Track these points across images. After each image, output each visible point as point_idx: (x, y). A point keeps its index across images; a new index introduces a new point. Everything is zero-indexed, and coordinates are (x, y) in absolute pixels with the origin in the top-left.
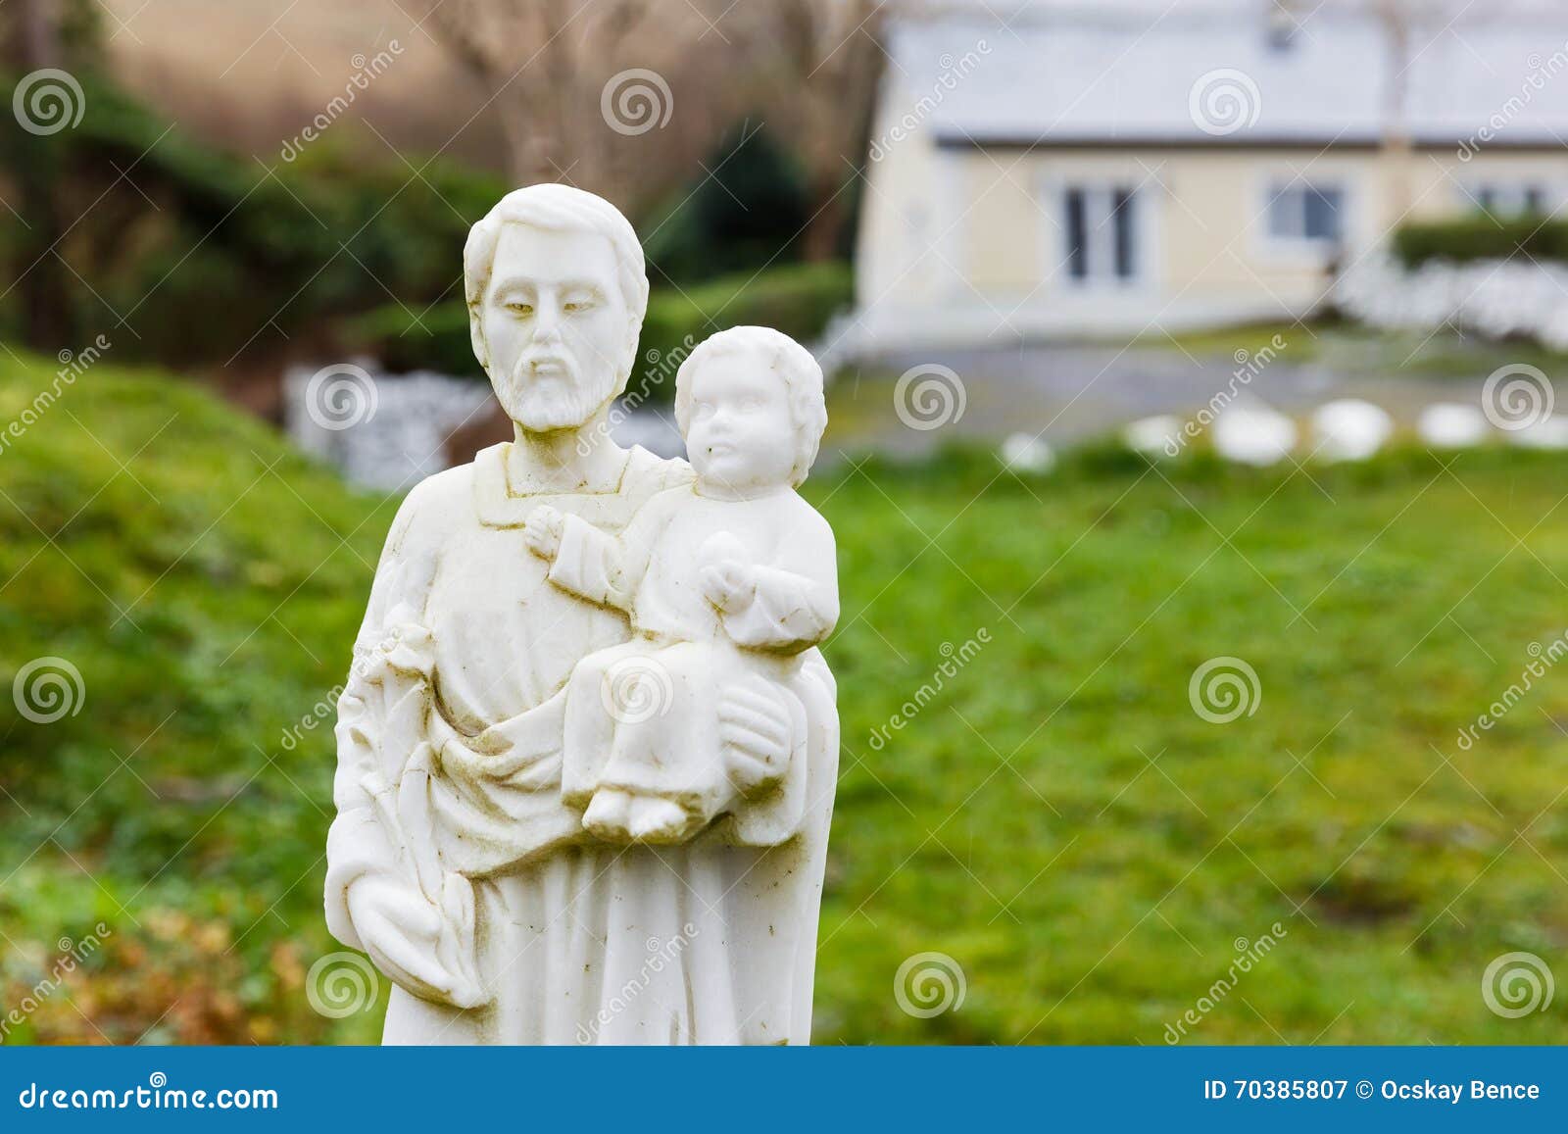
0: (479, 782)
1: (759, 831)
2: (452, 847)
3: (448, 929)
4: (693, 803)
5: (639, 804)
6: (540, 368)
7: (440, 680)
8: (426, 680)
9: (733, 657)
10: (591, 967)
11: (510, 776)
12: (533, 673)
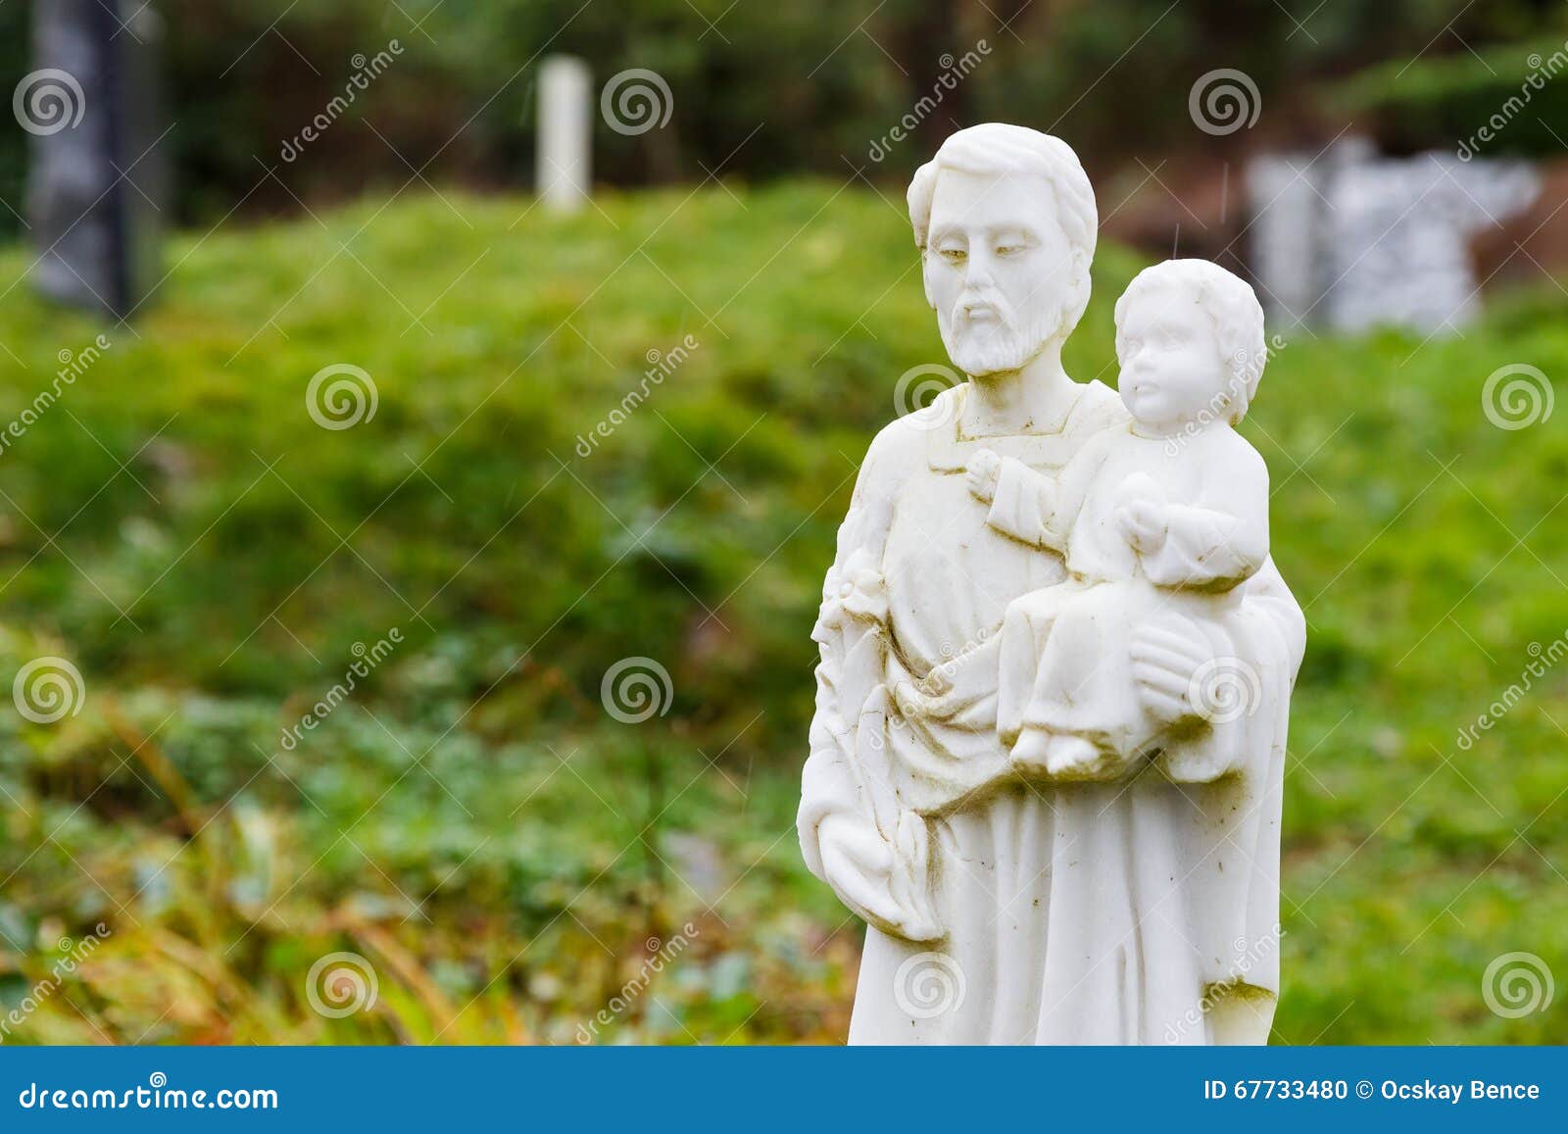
0: (924, 723)
1: (1192, 767)
2: (907, 785)
3: (900, 866)
4: (1103, 741)
5: (1056, 741)
6: (973, 313)
7: (894, 624)
8: (880, 624)
9: (1149, 595)
10: (1039, 903)
11: (952, 716)
12: (975, 615)
